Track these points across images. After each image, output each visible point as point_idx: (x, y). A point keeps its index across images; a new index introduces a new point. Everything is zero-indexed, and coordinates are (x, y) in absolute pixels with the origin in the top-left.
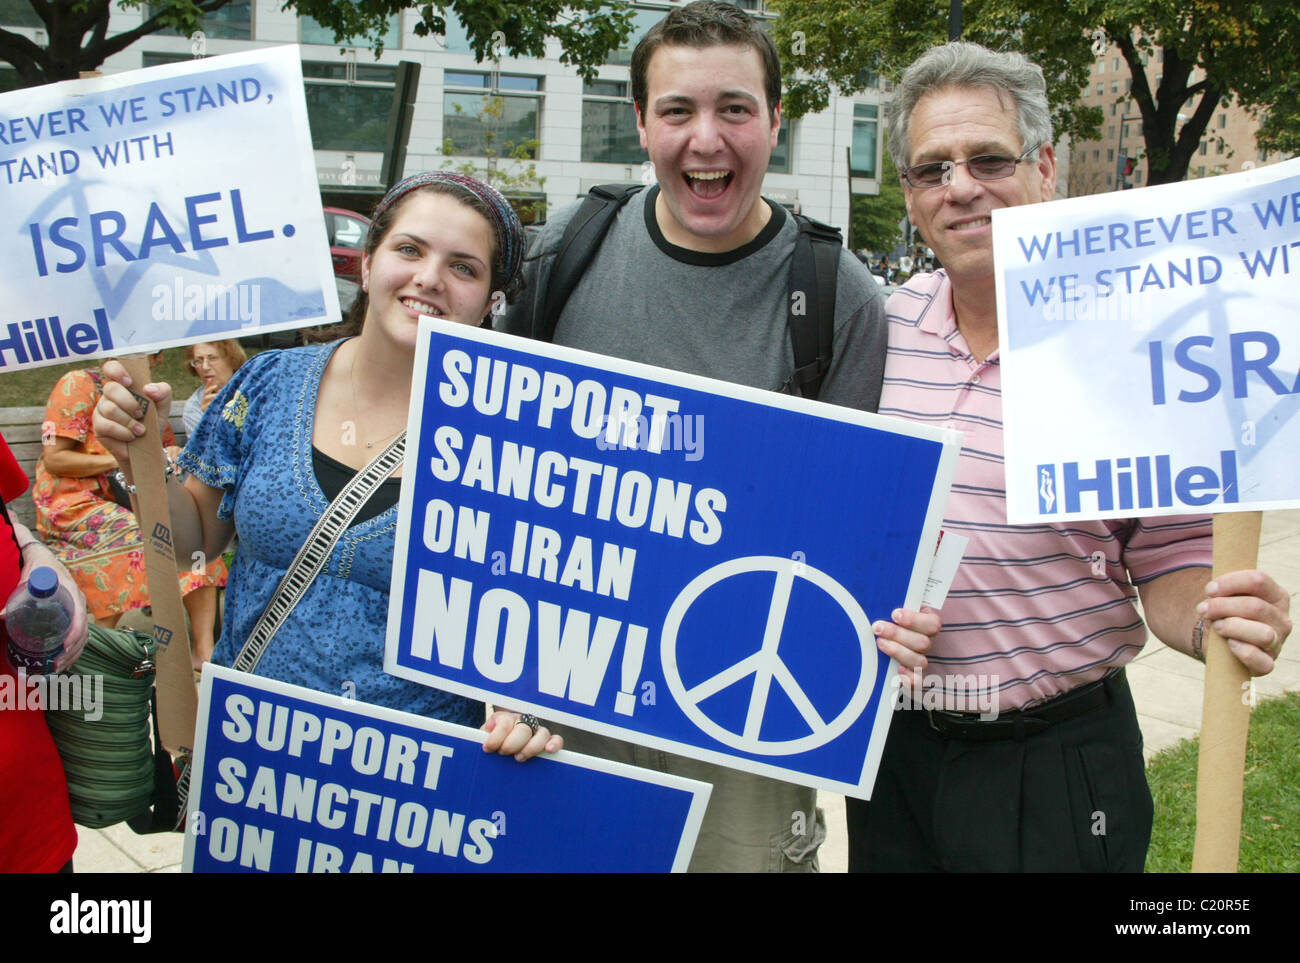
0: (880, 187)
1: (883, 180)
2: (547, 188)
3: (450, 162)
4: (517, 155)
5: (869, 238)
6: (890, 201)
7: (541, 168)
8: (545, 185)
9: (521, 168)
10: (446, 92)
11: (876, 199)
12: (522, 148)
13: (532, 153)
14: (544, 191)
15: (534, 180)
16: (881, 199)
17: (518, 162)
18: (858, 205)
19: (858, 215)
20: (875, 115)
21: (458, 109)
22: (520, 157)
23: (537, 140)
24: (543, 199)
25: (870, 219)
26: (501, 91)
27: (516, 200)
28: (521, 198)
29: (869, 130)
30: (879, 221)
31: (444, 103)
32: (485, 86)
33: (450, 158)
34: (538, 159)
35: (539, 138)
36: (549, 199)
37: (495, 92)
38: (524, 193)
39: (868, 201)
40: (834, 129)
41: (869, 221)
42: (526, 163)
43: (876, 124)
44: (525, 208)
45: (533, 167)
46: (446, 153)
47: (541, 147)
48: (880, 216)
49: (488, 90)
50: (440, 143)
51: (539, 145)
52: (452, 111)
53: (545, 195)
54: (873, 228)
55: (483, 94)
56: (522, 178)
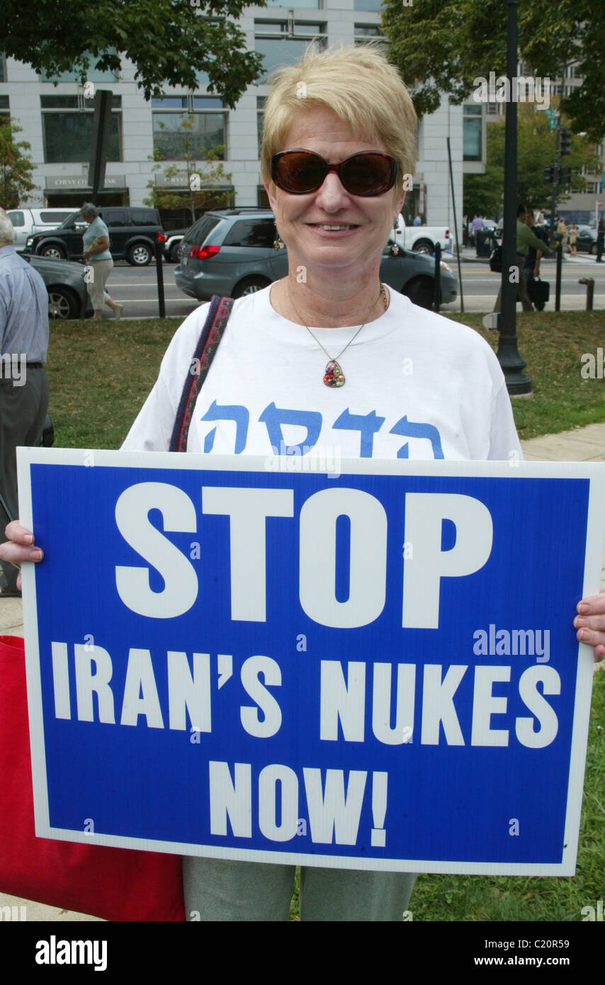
0: (486, 167)
1: (487, 162)
2: (234, 181)
3: (159, 167)
4: (209, 157)
5: (480, 207)
6: (494, 177)
7: (228, 167)
8: (233, 179)
9: (213, 167)
10: (154, 113)
11: (483, 177)
12: (212, 151)
13: (222, 156)
14: (233, 184)
15: (223, 176)
16: (488, 177)
17: (210, 163)
18: (470, 182)
19: (471, 190)
20: (480, 113)
21: (162, 126)
22: (212, 159)
23: (224, 146)
24: (232, 190)
25: (481, 192)
26: (196, 109)
27: (210, 192)
28: (214, 190)
29: (475, 124)
30: (486, 193)
31: (153, 121)
32: (183, 107)
33: (159, 163)
34: (227, 160)
35: (226, 144)
36: (236, 190)
37: (191, 111)
38: (215, 187)
39: (478, 179)
40: (449, 125)
41: (479, 194)
42: (216, 164)
43: (480, 119)
44: (217, 197)
45: (221, 166)
46: (156, 160)
47: (228, 151)
48: (486, 189)
49: (186, 109)
50: (151, 152)
51: (227, 149)
52: (158, 129)
53: (233, 187)
54: (483, 199)
55: (183, 112)
56: (213, 174)
